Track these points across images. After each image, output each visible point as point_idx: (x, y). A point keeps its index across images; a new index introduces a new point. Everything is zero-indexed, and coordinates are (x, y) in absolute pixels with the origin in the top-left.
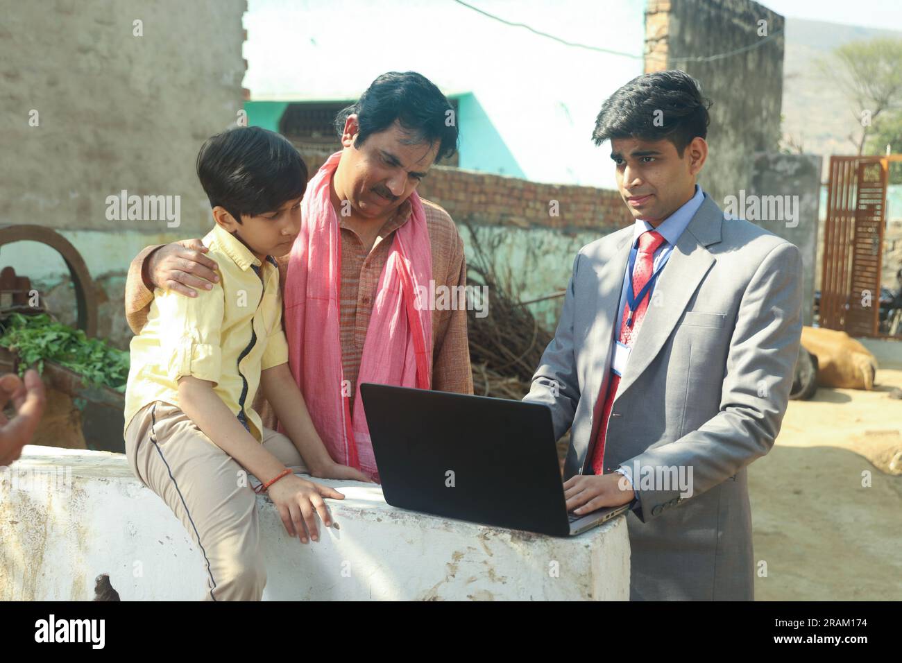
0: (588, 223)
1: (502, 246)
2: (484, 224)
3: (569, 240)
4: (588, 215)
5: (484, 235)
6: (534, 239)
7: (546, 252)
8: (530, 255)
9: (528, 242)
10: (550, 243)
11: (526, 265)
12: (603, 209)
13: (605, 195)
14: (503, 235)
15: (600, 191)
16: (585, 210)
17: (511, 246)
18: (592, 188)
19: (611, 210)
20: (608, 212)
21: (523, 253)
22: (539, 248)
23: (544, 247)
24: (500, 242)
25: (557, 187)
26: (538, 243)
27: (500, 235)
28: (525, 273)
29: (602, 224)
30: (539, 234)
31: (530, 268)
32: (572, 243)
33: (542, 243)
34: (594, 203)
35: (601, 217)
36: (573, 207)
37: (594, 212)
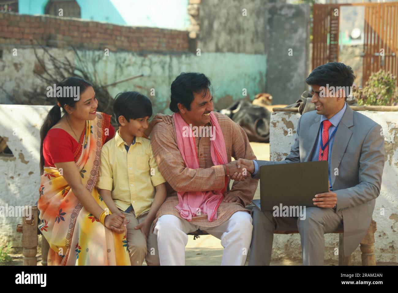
0: (155, 48)
1: (100, 61)
2: (89, 49)
3: (142, 58)
4: (156, 44)
5: (89, 55)
6: (120, 58)
7: (128, 65)
8: (118, 67)
9: (116, 59)
10: (130, 60)
11: (116, 72)
12: (165, 40)
13: (166, 32)
14: (101, 55)
15: (163, 30)
16: (153, 41)
17: (106, 61)
18: (157, 29)
19: (171, 41)
20: (168, 42)
21: (113, 66)
22: (124, 62)
23: (127, 62)
24: (99, 59)
25: (134, 28)
26: (122, 60)
27: (99, 56)
28: (115, 77)
29: (164, 49)
30: (123, 55)
31: (118, 74)
32: (144, 60)
33: (125, 60)
34: (159, 37)
35: (164, 45)
36: (145, 39)
37: (159, 42)
